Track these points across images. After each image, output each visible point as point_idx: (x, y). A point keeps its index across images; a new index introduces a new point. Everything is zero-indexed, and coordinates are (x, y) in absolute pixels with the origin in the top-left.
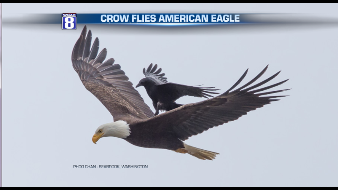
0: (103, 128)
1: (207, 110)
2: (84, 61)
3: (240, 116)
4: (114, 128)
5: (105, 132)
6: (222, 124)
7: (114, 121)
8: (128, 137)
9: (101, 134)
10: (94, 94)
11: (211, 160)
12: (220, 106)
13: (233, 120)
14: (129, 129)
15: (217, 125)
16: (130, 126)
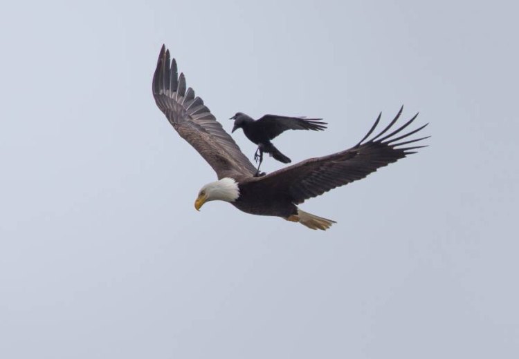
0: (206, 189)
1: (331, 166)
2: (173, 97)
3: (369, 173)
4: (219, 189)
5: (208, 195)
6: (346, 183)
7: (219, 179)
8: (236, 200)
9: (204, 197)
10: (190, 142)
11: (324, 229)
12: (347, 162)
13: (359, 179)
14: (238, 189)
15: (340, 185)
16: (240, 186)
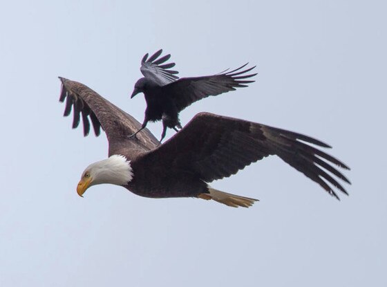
5: (93, 177)
7: (109, 156)
9: (88, 180)
14: (131, 169)
16: (132, 165)
